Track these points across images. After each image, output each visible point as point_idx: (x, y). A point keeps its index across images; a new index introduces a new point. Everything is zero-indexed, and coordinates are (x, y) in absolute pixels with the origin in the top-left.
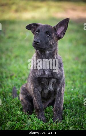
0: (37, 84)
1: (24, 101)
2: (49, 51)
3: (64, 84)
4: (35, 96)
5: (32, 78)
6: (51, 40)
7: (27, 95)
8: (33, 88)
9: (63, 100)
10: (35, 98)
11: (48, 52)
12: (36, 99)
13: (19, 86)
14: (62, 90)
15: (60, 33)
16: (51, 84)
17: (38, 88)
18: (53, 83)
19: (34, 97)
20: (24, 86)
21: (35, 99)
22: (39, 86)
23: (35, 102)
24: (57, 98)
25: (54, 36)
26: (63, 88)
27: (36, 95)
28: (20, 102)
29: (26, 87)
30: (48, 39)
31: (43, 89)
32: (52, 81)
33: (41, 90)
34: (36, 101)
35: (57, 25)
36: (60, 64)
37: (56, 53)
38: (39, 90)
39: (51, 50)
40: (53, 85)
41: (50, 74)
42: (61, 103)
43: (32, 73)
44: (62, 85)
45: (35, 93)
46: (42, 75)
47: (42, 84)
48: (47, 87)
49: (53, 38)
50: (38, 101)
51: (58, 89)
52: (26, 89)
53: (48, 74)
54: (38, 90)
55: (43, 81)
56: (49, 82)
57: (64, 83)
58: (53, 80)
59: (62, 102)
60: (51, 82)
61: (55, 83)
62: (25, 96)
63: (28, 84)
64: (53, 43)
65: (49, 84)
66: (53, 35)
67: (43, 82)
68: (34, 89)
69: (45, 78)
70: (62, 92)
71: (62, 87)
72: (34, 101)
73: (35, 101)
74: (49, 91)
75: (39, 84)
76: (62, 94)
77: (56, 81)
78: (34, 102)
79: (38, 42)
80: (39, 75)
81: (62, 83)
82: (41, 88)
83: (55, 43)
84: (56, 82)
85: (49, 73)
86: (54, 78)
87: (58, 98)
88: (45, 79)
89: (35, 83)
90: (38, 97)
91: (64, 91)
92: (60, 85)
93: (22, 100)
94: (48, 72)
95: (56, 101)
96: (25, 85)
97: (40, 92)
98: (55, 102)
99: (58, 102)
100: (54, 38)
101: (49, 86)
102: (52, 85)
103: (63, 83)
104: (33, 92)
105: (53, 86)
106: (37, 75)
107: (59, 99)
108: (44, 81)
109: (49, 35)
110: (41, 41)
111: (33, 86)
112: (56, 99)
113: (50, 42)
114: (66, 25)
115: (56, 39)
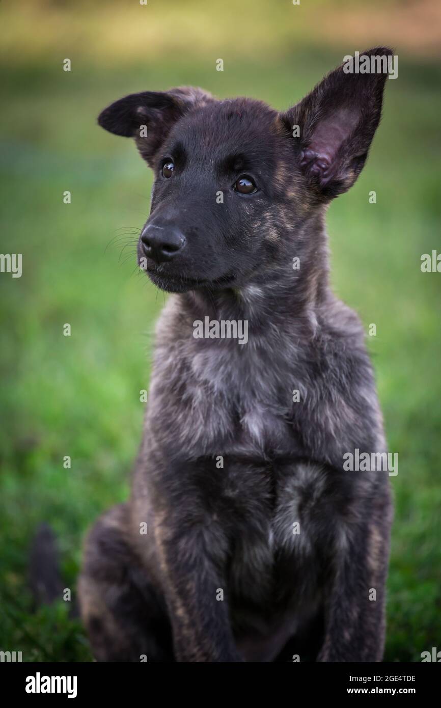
0: (192, 505)
1: (111, 626)
2: (259, 281)
3: (382, 507)
4: (183, 593)
5: (160, 466)
6: (268, 215)
7: (133, 586)
8: (169, 533)
9: (379, 619)
10: (185, 605)
11: (253, 290)
12: (189, 612)
13: (75, 525)
14: (374, 550)
15: (331, 150)
16: (294, 504)
17: (200, 535)
18: (306, 493)
19: (179, 603)
20: (111, 522)
21: (180, 612)
22: (209, 521)
23: (185, 632)
24: (339, 604)
25: (289, 181)
26: (376, 537)
27: (192, 586)
28: (80, 637)
29: (124, 528)
30: (247, 209)
31: (235, 542)
32: (296, 483)
33: (220, 548)
34: (192, 624)
35: (308, 102)
36: (349, 360)
37: (312, 292)
38: (209, 548)
39: (276, 277)
40: (306, 512)
41: (279, 430)
42: (369, 642)
43: (156, 432)
44: (369, 515)
45: (180, 568)
46: (220, 441)
47: (229, 502)
48: (258, 525)
49: (279, 198)
50: (207, 626)
51: (343, 542)
52: (123, 544)
53: (265, 433)
54: (204, 550)
55: (233, 486)
56: (273, 492)
57: (385, 496)
58: (304, 474)
59: (374, 636)
60: (289, 489)
61: (316, 494)
62: (115, 592)
63: (139, 503)
64: (283, 233)
65: (272, 505)
66: (281, 174)
67: (230, 493)
68: (171, 544)
69: (244, 461)
70: (373, 563)
71: (374, 528)
72: (175, 630)
73: (181, 626)
74: (276, 555)
75: (209, 508)
76: (370, 573)
77: (321, 484)
78: (176, 638)
79: (170, 248)
80: (205, 443)
81: (370, 500)
82: (219, 533)
83: (298, 226)
84: (327, 492)
85: (268, 423)
86: (306, 460)
87: (345, 604)
88: (248, 471)
89: (178, 497)
90: (200, 602)
91: (382, 552)
92: (356, 510)
93: (96, 624)
94: (264, 416)
95: (329, 625)
96: (117, 513)
97: (213, 559)
98: (328, 637)
99: (347, 636)
100: (291, 194)
101: (278, 518)
102: (301, 508)
103: (378, 500)
104: (170, 561)
105: (306, 520)
106: (188, 440)
107: (355, 614)
108: (240, 484)
109: (249, 184)
110: (191, 236)
111: (165, 523)
112: (332, 611)
113: (261, 225)
114: (368, 99)
115: (303, 203)
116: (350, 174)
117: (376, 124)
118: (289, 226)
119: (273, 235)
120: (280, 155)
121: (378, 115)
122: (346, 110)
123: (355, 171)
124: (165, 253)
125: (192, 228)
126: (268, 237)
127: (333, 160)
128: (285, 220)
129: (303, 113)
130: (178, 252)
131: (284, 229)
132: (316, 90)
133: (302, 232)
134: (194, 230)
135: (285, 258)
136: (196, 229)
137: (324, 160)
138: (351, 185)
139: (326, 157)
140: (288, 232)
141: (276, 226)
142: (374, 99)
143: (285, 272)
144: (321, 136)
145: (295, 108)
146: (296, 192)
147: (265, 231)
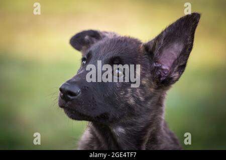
2: (124, 125)
11: (120, 130)
15: (169, 65)
25: (143, 75)
30: (118, 84)
35: (158, 38)
39: (132, 125)
64: (138, 101)
83: (147, 99)
100: (144, 82)
113: (125, 94)
114: (188, 37)
115: (150, 87)
116: (177, 74)
117: (190, 49)
118: (142, 98)
119: (132, 101)
120: (139, 62)
121: (192, 45)
122: (178, 44)
123: (179, 73)
124: (69, 96)
125: (85, 87)
126: (128, 102)
127: (170, 69)
128: (139, 94)
129: (155, 43)
130: (76, 97)
131: (138, 99)
132: (162, 33)
133: (149, 103)
134: (86, 88)
135: (138, 115)
136: (88, 88)
137: (166, 70)
138: (177, 80)
139: (168, 68)
140: (140, 101)
141: (134, 97)
142: (190, 37)
143: (137, 122)
144: (165, 57)
145: (151, 41)
146: (147, 81)
147: (127, 98)
